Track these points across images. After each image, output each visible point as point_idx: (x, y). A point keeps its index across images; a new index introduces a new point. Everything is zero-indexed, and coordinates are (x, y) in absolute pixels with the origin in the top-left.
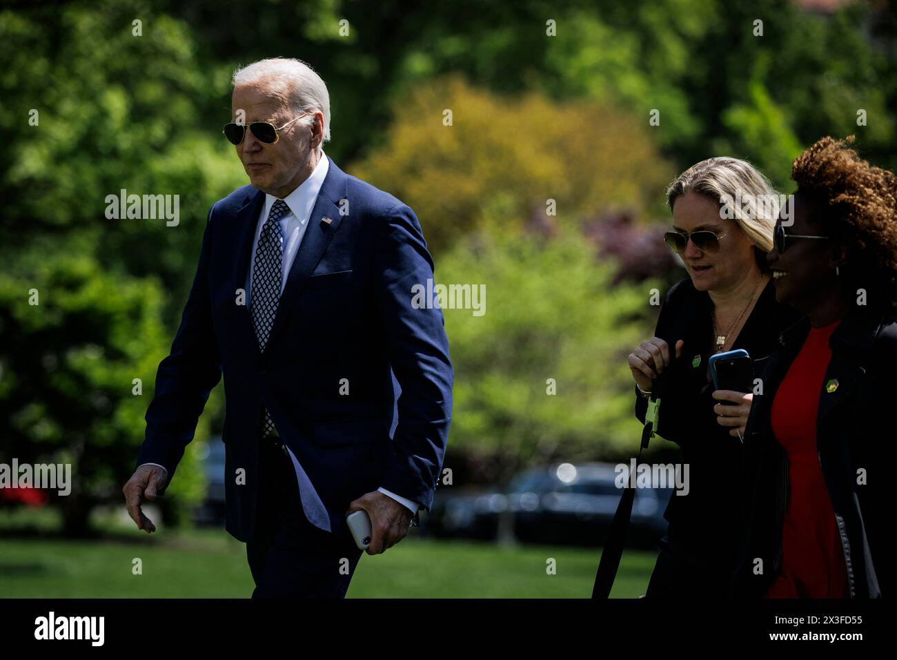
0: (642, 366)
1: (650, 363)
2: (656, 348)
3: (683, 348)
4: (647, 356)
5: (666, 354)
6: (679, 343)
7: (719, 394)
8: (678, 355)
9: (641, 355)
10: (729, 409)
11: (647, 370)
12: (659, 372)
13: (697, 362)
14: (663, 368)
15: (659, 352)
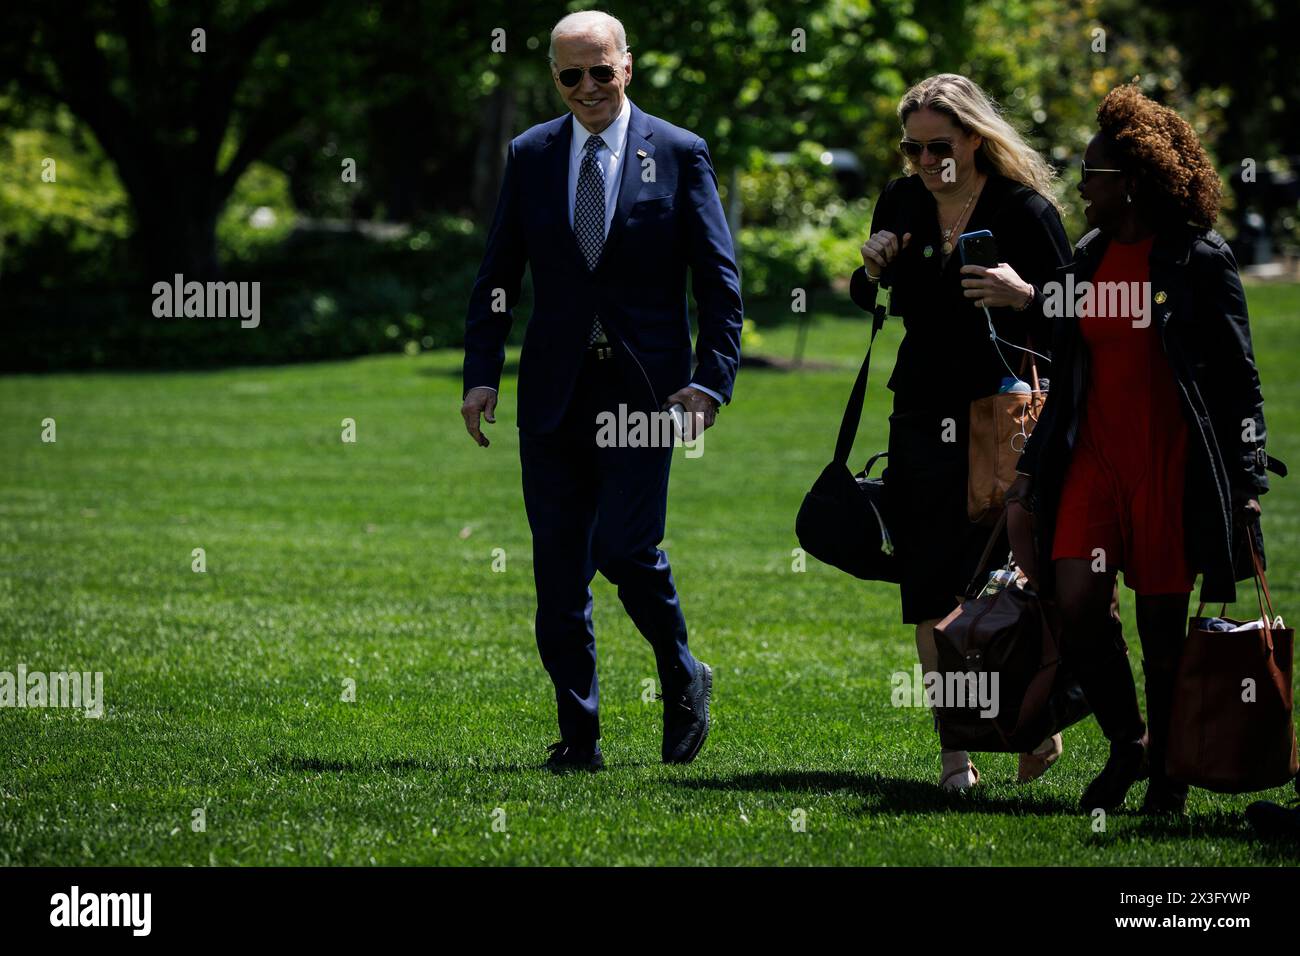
0: (876, 256)
1: (882, 253)
2: (886, 240)
3: (910, 240)
4: (880, 247)
5: (895, 246)
6: (907, 236)
7: (966, 268)
8: (904, 246)
9: (874, 247)
10: (974, 282)
11: (879, 259)
12: (889, 261)
13: (928, 252)
14: (893, 257)
15: (889, 244)
